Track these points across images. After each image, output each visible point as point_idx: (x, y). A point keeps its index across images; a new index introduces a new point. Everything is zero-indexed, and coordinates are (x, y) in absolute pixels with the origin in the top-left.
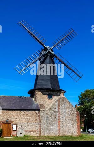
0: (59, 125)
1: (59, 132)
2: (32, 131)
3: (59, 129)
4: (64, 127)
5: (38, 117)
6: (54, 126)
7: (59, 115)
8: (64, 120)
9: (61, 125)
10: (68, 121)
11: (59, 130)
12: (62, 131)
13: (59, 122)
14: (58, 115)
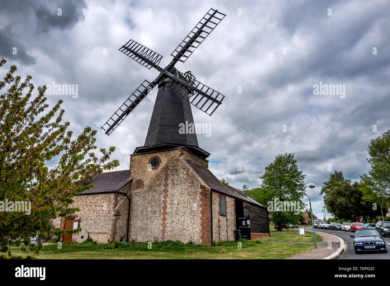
0: (164, 219)
1: (163, 235)
2: (100, 233)
3: (164, 229)
4: (173, 225)
5: (112, 206)
6: (154, 223)
7: (165, 198)
8: (175, 209)
9: (169, 221)
10: (181, 210)
11: (164, 231)
12: (169, 234)
13: (165, 213)
14: (163, 199)
